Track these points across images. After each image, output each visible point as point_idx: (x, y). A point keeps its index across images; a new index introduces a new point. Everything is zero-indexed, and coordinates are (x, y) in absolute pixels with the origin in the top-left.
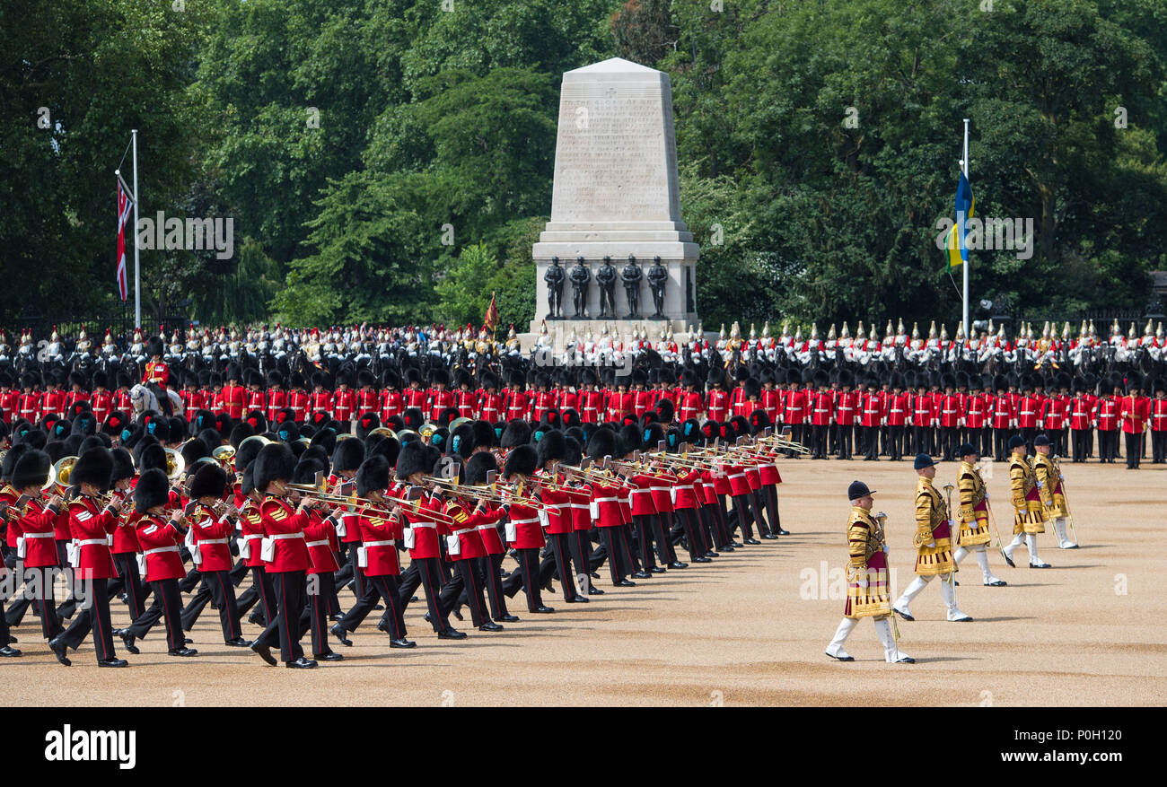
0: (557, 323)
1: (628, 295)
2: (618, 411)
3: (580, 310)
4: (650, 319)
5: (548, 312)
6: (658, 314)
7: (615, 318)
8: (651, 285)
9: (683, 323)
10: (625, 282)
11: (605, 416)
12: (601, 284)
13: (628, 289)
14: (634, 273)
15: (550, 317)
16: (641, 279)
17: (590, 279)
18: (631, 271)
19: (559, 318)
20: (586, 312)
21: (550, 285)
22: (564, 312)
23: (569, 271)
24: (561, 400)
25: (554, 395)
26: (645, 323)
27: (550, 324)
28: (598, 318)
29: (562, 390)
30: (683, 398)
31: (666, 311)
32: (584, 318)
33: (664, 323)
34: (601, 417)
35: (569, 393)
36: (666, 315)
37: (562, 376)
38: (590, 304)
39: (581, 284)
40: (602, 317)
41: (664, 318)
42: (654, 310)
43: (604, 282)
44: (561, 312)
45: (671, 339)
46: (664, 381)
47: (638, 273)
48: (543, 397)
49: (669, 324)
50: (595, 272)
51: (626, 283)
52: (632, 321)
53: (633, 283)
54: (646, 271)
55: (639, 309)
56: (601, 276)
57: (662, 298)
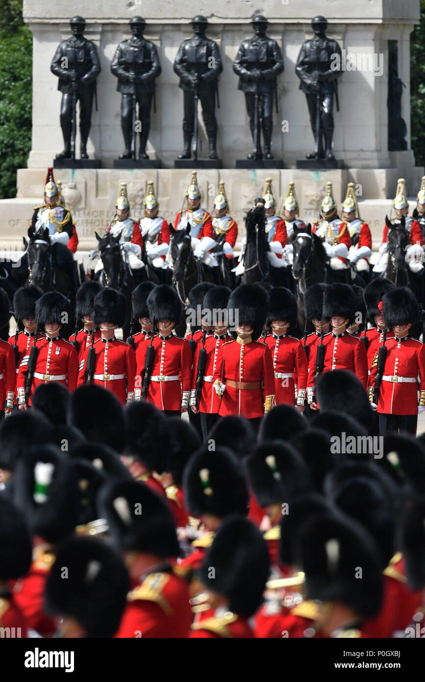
0: (82, 175)
1: (250, 109)
2: (231, 384)
3: (136, 144)
4: (302, 165)
5: (60, 148)
6: (321, 154)
7: (217, 163)
8: (303, 86)
9: (381, 176)
10: (243, 77)
11: (199, 396)
12: (184, 83)
13: (249, 96)
14: (263, 58)
15: (65, 161)
16: (281, 69)
17: (159, 70)
18: (257, 53)
19: (85, 163)
20: (151, 151)
21: (64, 84)
22: (99, 148)
23: (110, 52)
24: (94, 358)
25: (78, 346)
26: (289, 175)
27: (63, 176)
28: (179, 165)
29: (98, 333)
30: (385, 354)
31: (340, 145)
32: (144, 163)
33: (335, 176)
34: (189, 398)
35: (113, 341)
36: (340, 156)
37: (99, 302)
38: (160, 130)
39: (138, 83)
40: (188, 161)
41: (334, 164)
42: (311, 146)
43: (192, 78)
44: (91, 150)
45: (353, 215)
46: (336, 313)
47: (274, 55)
48: (52, 351)
49: (347, 179)
50: (171, 54)
51: (245, 81)
52: (260, 172)
53: (260, 80)
54: (293, 53)
55: (275, 143)
56: (187, 63)
57: (330, 116)
